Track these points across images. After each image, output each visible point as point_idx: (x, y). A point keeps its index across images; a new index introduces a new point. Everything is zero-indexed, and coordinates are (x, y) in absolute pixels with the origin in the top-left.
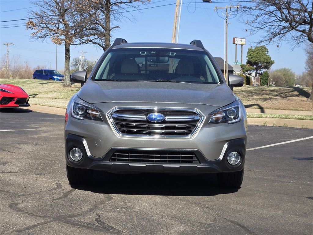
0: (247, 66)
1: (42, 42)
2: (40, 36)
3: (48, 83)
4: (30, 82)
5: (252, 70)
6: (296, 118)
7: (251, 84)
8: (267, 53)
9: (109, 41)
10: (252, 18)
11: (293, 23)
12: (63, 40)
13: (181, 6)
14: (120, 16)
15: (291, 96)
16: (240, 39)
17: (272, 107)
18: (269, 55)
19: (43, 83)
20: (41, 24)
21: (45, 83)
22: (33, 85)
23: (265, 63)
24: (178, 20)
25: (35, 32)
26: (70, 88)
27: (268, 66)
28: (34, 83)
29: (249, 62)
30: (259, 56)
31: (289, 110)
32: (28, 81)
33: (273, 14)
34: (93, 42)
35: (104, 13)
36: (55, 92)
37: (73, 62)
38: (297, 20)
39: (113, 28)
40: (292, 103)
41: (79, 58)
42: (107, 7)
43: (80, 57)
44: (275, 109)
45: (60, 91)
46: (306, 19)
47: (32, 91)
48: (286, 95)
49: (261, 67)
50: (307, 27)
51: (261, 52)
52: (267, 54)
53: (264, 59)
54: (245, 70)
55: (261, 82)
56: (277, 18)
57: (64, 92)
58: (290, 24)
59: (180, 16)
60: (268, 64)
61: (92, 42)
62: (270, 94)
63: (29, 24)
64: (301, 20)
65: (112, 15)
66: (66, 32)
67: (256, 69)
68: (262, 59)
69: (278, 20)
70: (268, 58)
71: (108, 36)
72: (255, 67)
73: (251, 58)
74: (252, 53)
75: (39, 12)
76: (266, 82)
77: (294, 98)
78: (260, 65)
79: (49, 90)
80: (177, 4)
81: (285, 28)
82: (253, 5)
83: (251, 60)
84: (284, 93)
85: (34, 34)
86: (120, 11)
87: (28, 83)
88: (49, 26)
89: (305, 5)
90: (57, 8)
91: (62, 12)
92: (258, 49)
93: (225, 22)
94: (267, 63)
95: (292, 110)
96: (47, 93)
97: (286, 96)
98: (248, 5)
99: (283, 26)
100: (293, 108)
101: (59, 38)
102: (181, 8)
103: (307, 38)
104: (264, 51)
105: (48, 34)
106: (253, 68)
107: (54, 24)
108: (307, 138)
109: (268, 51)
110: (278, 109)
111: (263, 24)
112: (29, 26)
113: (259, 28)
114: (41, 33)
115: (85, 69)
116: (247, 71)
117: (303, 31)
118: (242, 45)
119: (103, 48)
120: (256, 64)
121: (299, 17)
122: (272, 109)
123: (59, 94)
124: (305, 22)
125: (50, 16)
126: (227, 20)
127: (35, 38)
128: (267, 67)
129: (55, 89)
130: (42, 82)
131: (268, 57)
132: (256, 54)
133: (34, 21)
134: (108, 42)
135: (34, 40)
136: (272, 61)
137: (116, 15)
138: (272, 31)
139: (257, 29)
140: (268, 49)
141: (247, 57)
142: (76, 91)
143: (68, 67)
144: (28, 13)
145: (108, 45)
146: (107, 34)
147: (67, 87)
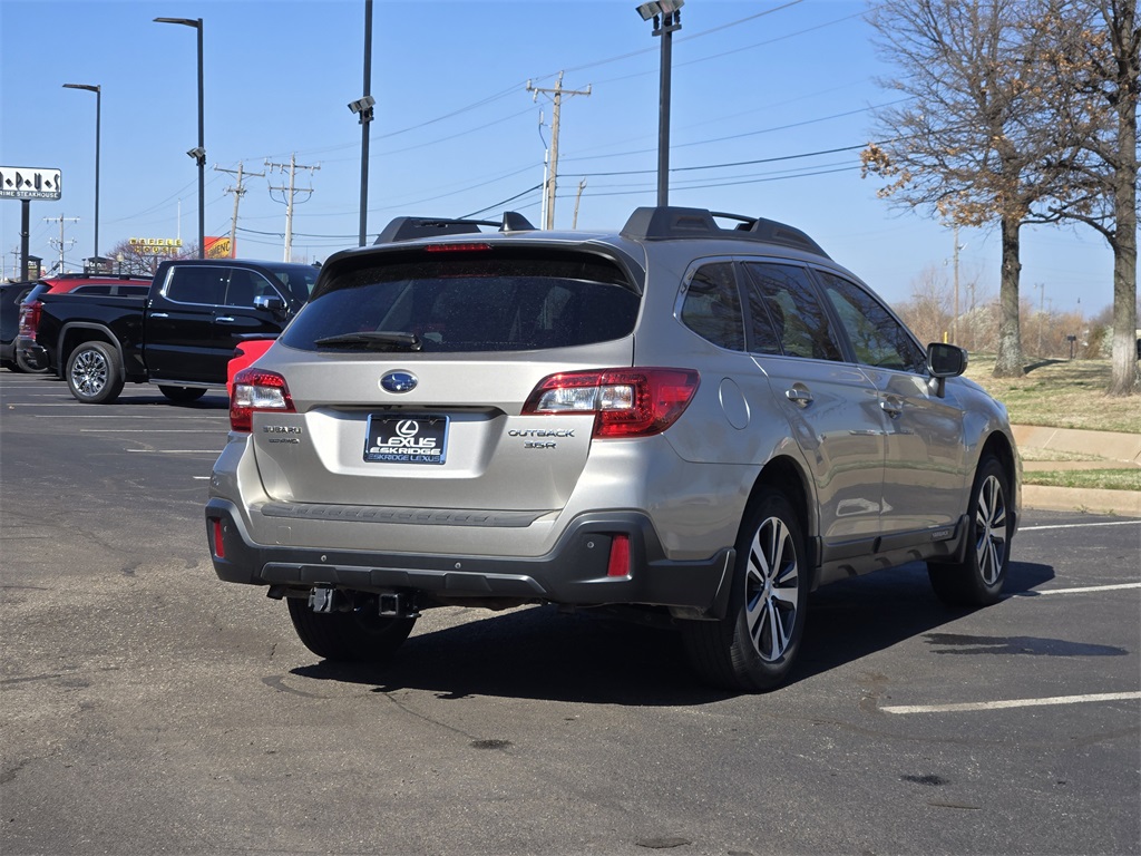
2: (917, 195)
9: (1133, 207)
25: (892, 183)
35: (1115, 104)
63: (867, 159)
71: (1127, 187)
85: (886, 190)
112: (870, 165)
114: (915, 187)
133: (884, 150)
134: (1127, 213)
142: (1026, 390)
143: (1011, 304)
144: (873, 120)
145: (1126, 225)
146: (1123, 180)
147: (1008, 375)
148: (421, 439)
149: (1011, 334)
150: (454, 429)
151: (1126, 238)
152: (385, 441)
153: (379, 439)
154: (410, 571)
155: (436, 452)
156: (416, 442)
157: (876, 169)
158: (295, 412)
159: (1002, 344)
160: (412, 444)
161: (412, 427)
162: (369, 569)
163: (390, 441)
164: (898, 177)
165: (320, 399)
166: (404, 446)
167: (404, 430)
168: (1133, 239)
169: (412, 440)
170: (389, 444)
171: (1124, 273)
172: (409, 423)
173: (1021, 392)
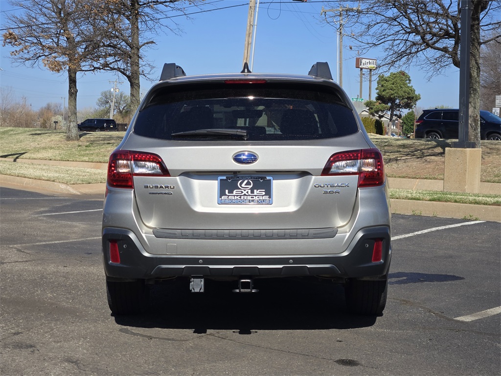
0: (378, 104)
1: (32, 67)
2: (27, 56)
3: (44, 134)
4: (15, 133)
5: (384, 110)
6: (407, 198)
7: (384, 132)
8: (409, 83)
9: (138, 66)
10: (359, 29)
11: (428, 37)
12: (64, 63)
13: (257, 8)
14: (157, 25)
15: (431, 155)
16: (368, 61)
17: (394, 174)
18: (412, 86)
19: (36, 134)
20: (29, 37)
21: (39, 134)
22: (18, 137)
23: (406, 98)
24: (253, 31)
25: (18, 50)
26: (76, 142)
27: (410, 103)
28: (21, 133)
29: (380, 98)
30: (395, 87)
31: (422, 178)
32: (12, 130)
33: (397, 22)
34: (111, 68)
35: (129, 19)
36: (51, 148)
37: (101, 98)
38: (434, 30)
39: (144, 45)
40: (427, 166)
41: (110, 91)
42: (133, 10)
43: (112, 90)
44: (400, 177)
45: (59, 148)
46: (449, 29)
47: (15, 147)
48: (423, 153)
49: (400, 105)
50: (450, 43)
51: (398, 81)
52: (409, 85)
53: (405, 92)
54: (373, 110)
55: (404, 128)
56: (402, 27)
57: (67, 149)
58: (423, 38)
59: (256, 24)
60: (410, 100)
61: (109, 67)
62: (398, 152)
63: (6, 38)
64: (440, 31)
65: (143, 23)
66: (70, 51)
67: (392, 109)
68: (401, 93)
69: (405, 31)
70: (410, 91)
71: (136, 56)
72: (390, 104)
73: (384, 90)
74: (385, 83)
75: (26, 19)
76: (410, 128)
77: (433, 157)
78: (397, 101)
79: (43, 145)
80: (252, 4)
81: (414, 44)
82: (363, 6)
83: (383, 93)
84: (420, 150)
85: (15, 52)
86: (156, 16)
87: (11, 135)
88: (41, 40)
89: (447, 6)
90: (54, 11)
91: (64, 17)
92: (394, 76)
93: (338, 33)
94: (408, 98)
95: (426, 178)
96: (38, 151)
97: (422, 156)
98: (355, 6)
99: (412, 42)
100: (428, 176)
101: (57, 59)
102: (257, 10)
103: (451, 60)
104: (403, 79)
105: (41, 55)
106: (386, 107)
107: (50, 37)
108: (411, 235)
109: (411, 79)
110: (404, 177)
111: (380, 38)
112: (8, 41)
113: (371, 45)
114: (28, 52)
115: (121, 109)
116: (377, 112)
117: (445, 50)
118: (371, 70)
119: (128, 77)
120: (392, 100)
121: (437, 26)
122: (395, 177)
123: (57, 152)
124: (447, 35)
125: (43, 24)
126: (341, 29)
127: (20, 60)
128: (408, 106)
129: (52, 144)
130: (33, 133)
131: (410, 88)
132: (391, 84)
133: (16, 32)
134: (136, 68)
135: (19, 64)
136: (416, 95)
137: (150, 23)
138: (395, 48)
139: (367, 46)
140: (410, 75)
141: (377, 89)
142: (86, 147)
143: (73, 108)
144: (6, 20)
145: (136, 73)
146: (134, 54)
147: (72, 140)
148: (255, 191)
149: (74, 121)
150: (277, 184)
151: (135, 79)
152: (231, 192)
153: (227, 191)
154: (260, 267)
155: (267, 197)
156: (252, 192)
157: (10, 43)
158: (170, 176)
159: (70, 126)
160: (250, 193)
161: (248, 184)
162: (232, 267)
163: (235, 192)
164: (21, 47)
165: (186, 169)
166: (245, 195)
167: (243, 185)
168: (139, 80)
169: (250, 191)
170: (234, 194)
171: (135, 94)
172: (246, 181)
173: (84, 148)
